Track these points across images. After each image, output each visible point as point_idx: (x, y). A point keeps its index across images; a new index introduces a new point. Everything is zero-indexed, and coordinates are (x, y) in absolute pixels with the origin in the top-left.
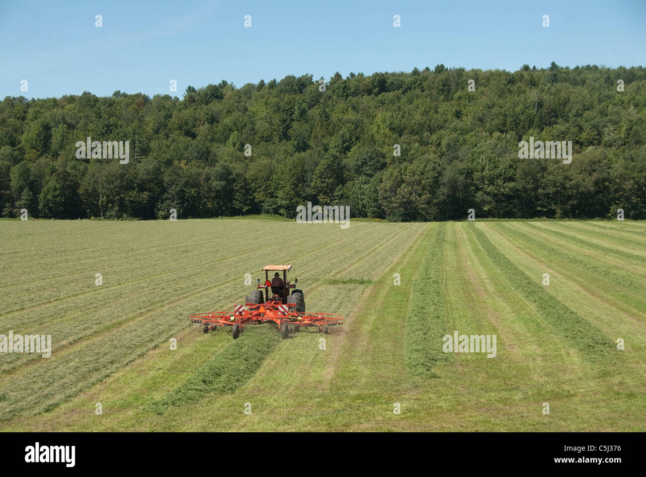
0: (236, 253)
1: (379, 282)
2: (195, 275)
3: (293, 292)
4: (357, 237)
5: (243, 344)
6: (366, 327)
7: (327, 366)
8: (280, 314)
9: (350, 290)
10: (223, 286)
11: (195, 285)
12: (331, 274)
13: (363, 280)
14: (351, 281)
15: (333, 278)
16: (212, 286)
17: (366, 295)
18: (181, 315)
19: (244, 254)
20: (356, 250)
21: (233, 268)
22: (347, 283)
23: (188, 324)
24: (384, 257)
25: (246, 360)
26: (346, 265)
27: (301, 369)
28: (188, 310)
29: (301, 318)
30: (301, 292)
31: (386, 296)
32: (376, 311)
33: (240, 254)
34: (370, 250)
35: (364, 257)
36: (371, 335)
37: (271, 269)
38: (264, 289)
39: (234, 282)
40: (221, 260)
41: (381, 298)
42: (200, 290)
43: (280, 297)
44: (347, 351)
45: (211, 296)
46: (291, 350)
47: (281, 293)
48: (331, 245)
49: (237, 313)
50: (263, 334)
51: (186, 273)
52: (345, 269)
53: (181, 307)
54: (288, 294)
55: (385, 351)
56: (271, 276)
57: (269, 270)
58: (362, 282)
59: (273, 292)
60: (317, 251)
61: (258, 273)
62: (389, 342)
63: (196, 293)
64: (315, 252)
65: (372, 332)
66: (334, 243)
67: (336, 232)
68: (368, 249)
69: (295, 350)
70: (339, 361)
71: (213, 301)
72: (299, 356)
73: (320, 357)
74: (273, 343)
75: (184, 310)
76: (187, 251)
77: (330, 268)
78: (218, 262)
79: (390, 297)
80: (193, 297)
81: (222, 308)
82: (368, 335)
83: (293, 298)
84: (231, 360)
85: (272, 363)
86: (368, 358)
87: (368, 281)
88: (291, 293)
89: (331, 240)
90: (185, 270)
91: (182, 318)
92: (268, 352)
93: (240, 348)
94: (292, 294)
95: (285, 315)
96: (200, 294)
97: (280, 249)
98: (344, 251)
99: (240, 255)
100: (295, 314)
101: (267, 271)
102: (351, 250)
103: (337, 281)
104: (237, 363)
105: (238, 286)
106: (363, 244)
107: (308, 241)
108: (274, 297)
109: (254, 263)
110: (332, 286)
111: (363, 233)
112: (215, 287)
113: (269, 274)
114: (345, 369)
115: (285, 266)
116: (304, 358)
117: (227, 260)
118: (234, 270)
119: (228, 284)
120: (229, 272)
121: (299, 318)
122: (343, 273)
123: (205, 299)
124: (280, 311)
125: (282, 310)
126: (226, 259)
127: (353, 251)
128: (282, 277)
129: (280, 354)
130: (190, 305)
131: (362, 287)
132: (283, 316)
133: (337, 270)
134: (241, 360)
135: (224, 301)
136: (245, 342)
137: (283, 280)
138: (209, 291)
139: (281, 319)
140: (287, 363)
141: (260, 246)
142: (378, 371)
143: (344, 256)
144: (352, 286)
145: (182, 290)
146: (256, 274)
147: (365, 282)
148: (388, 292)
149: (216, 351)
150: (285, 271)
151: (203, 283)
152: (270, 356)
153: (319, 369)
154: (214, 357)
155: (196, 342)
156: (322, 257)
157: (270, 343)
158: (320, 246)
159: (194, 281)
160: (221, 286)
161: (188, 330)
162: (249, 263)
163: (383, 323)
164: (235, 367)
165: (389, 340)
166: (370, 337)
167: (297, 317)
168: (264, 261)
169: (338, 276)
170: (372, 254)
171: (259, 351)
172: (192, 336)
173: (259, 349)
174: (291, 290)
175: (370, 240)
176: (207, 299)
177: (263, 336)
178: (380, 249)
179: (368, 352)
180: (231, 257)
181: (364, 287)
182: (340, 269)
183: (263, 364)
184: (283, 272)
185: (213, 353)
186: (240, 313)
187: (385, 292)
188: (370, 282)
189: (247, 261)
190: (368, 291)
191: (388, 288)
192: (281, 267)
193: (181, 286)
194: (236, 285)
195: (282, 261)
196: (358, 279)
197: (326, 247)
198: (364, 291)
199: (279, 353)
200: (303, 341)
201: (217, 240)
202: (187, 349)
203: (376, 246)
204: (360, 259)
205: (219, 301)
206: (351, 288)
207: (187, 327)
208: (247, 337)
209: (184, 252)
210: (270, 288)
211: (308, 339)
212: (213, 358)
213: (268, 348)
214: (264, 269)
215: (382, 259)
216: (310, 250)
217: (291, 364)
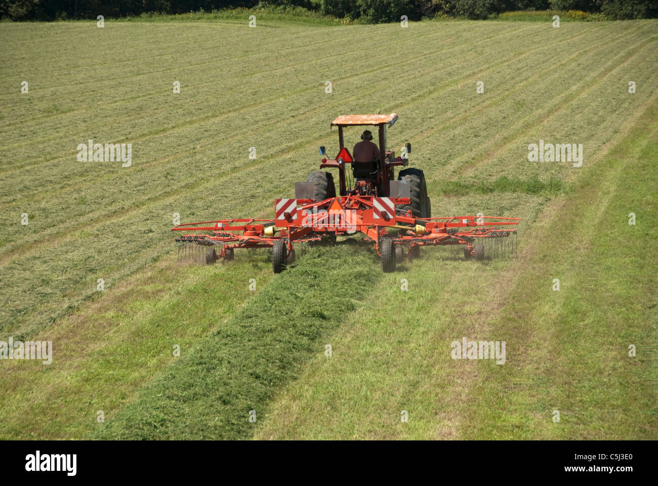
0: (191, 113)
1: (582, 187)
2: (82, 175)
3: (402, 173)
4: (520, 66)
5: (215, 358)
6: (546, 308)
7: (443, 415)
8: (376, 216)
9: (502, 209)
10: (159, 204)
11: (83, 201)
12: (450, 168)
13: (537, 182)
14: (504, 185)
15: (455, 179)
16: (128, 203)
17: (545, 223)
18: (45, 282)
19: (212, 117)
20: (519, 98)
21: (184, 154)
22: (492, 191)
23: (66, 306)
24: (596, 119)
25: (225, 403)
26: (488, 144)
27: (372, 423)
28: (64, 270)
29: (423, 228)
30: (419, 173)
31: (601, 223)
32: (572, 264)
33: (202, 116)
34: (557, 100)
35: (540, 119)
36: (561, 331)
37: (351, 122)
38: (338, 170)
39: (189, 194)
40: (150, 133)
41: (586, 231)
42: (95, 215)
43: (373, 186)
44: (497, 373)
45: (127, 232)
46: (344, 372)
47: (375, 176)
48: (450, 89)
49: (282, 217)
50: (271, 331)
51: (55, 171)
52: (488, 154)
53: (45, 262)
54: (392, 178)
55: (601, 373)
56: (353, 138)
57: (346, 125)
58: (535, 188)
59: (356, 175)
60: (411, 106)
61: (252, 168)
62: (609, 350)
63: (85, 225)
64: (406, 107)
65: (562, 321)
66: (456, 82)
67: (462, 51)
68: (551, 97)
69: (354, 371)
70: (474, 400)
71: (132, 245)
72: (365, 388)
73: (422, 390)
74: (297, 354)
75: (54, 270)
76: (57, 109)
77: (445, 152)
78: (144, 139)
79: (613, 227)
80: (77, 233)
81: (158, 264)
82: (553, 330)
83: (402, 186)
84: (185, 402)
85: (295, 407)
86: (554, 391)
87: (551, 184)
88: (396, 174)
89: (450, 74)
90: (56, 161)
91: (48, 290)
92: (282, 380)
93: (208, 370)
94: (400, 179)
95: (388, 220)
96: (98, 226)
97: (310, 103)
98: (484, 104)
99: (204, 119)
100: (409, 218)
101: (341, 126)
102: (503, 100)
103: (466, 187)
104: (200, 410)
105: (199, 203)
106: (535, 82)
107: (385, 79)
108: (359, 187)
109: (240, 141)
110: (455, 199)
111: (537, 53)
112: (137, 206)
113: (347, 133)
114: (490, 422)
115: (383, 116)
116: (379, 393)
117: (167, 133)
118: (186, 161)
119: (170, 200)
120: (173, 165)
121: (419, 228)
122: (480, 165)
123: (110, 240)
124: (377, 211)
125: (381, 209)
126: (164, 130)
127: (509, 102)
128: (376, 140)
129: (315, 385)
130: (69, 256)
131: (535, 200)
132: (384, 222)
133: (465, 157)
134: (209, 402)
135: (162, 243)
136: (219, 354)
137: (378, 146)
138: (123, 219)
139: (380, 227)
140: (334, 409)
141: (255, 94)
142: (582, 427)
143: (484, 119)
144: (508, 197)
145: (47, 217)
146: (248, 170)
147: (543, 187)
148: (606, 212)
149: (143, 378)
150: (381, 126)
151: (103, 197)
152: (288, 391)
153: (421, 423)
154: (137, 394)
155: (90, 355)
156: (423, 120)
157: (286, 354)
158: (419, 93)
159: (80, 190)
160: (152, 205)
161: (65, 322)
162: (226, 142)
163: (595, 298)
164: (196, 420)
165: (611, 344)
166: (557, 337)
167: (414, 225)
168: (268, 134)
169: (470, 173)
170: (563, 111)
171: (257, 377)
172: (77, 339)
173: (259, 371)
174: (397, 169)
175: (555, 71)
176: (117, 241)
177: (268, 339)
178: (584, 95)
179: (552, 377)
180: (177, 126)
181: (541, 200)
182: (473, 155)
183: (270, 412)
184: (378, 128)
185: (135, 384)
186: (289, 217)
187: (599, 214)
188: (556, 186)
189: (222, 136)
190: (551, 211)
191: (605, 203)
192: (374, 119)
193: (43, 205)
194: (192, 200)
195: (316, 135)
196: (523, 178)
197: (435, 95)
198: (539, 211)
199: (312, 381)
200: (377, 349)
201: (139, 78)
202: (64, 373)
203: (574, 88)
204: (528, 126)
205: (147, 245)
206: (505, 203)
207: (62, 316)
208: (224, 341)
209: (48, 112)
210: (348, 166)
211: (391, 344)
212: (135, 398)
213: (284, 367)
214: (335, 122)
215: (589, 124)
216: (392, 104)
217: (344, 410)
